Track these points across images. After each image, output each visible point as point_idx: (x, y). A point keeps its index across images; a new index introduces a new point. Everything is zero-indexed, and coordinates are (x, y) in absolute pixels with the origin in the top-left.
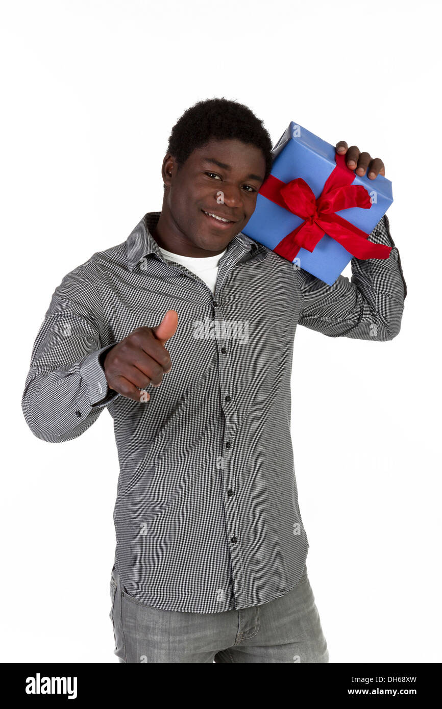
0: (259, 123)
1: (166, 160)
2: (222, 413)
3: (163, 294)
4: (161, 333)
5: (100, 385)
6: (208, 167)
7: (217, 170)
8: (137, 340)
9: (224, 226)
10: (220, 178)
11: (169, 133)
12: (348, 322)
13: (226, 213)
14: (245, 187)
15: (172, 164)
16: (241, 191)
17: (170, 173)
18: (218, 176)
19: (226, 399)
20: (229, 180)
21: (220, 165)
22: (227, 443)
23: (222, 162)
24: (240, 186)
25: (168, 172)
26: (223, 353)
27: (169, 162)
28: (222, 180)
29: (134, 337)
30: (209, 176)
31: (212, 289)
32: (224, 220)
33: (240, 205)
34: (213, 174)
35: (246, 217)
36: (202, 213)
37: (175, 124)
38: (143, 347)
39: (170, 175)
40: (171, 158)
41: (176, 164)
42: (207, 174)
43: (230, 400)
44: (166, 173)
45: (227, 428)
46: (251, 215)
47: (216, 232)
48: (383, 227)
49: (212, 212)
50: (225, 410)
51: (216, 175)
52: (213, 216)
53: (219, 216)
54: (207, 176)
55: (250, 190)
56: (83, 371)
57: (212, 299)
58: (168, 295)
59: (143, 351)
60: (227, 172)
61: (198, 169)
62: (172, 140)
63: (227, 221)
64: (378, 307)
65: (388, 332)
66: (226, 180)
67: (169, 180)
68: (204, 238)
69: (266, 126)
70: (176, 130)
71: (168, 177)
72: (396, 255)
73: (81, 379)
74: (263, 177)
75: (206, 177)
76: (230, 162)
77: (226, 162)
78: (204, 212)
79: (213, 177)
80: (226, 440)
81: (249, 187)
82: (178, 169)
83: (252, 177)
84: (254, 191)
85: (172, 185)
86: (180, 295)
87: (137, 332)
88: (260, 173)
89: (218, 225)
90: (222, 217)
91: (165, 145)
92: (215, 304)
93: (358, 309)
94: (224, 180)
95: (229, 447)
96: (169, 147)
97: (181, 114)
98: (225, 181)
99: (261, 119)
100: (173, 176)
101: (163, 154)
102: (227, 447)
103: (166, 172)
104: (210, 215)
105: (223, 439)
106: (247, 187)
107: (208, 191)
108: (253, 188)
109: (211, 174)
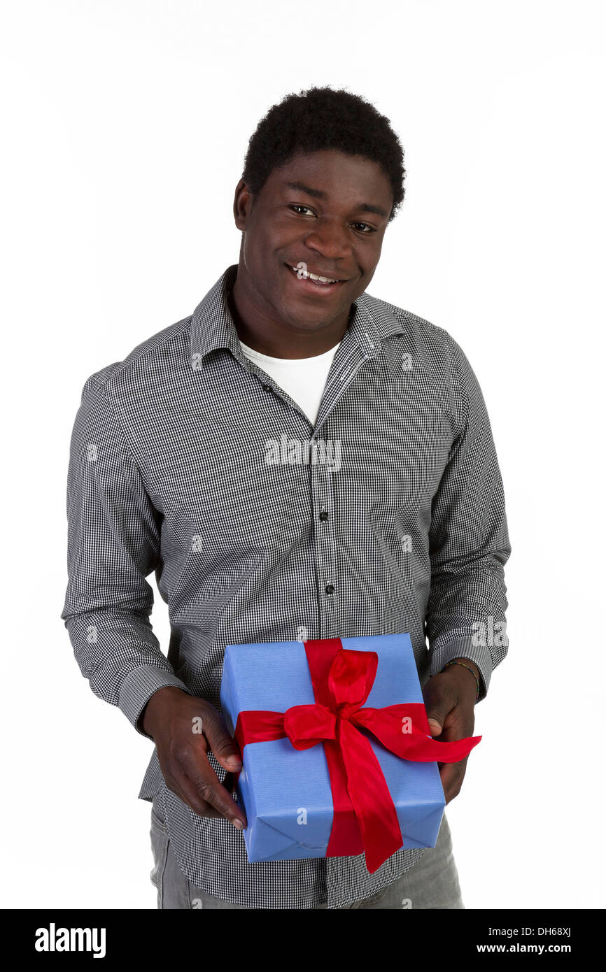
1: (238, 192)
6: (295, 196)
7: (308, 201)
9: (325, 291)
10: (314, 214)
13: (325, 269)
14: (357, 226)
15: (246, 196)
16: (350, 232)
17: (244, 209)
18: (311, 210)
19: (326, 591)
20: (327, 216)
21: (311, 192)
23: (313, 187)
24: (349, 223)
25: (242, 208)
26: (322, 520)
27: (243, 194)
28: (317, 217)
30: (297, 211)
32: (323, 280)
34: (302, 208)
35: (364, 272)
36: (286, 270)
40: (245, 187)
41: (251, 196)
42: (292, 207)
44: (239, 212)
47: (313, 300)
51: (307, 209)
53: (314, 273)
54: (291, 211)
55: (366, 229)
57: (312, 434)
60: (322, 202)
61: (278, 201)
63: (330, 281)
66: (323, 215)
67: (243, 222)
71: (240, 217)
75: (290, 213)
76: (325, 187)
77: (320, 188)
78: (288, 267)
79: (303, 212)
81: (364, 225)
82: (255, 202)
83: (367, 209)
84: (372, 231)
85: (246, 230)
89: (315, 288)
90: (320, 274)
94: (319, 216)
98: (322, 218)
100: (247, 214)
103: (240, 208)
106: (362, 226)
107: (293, 233)
108: (370, 225)
109: (298, 207)
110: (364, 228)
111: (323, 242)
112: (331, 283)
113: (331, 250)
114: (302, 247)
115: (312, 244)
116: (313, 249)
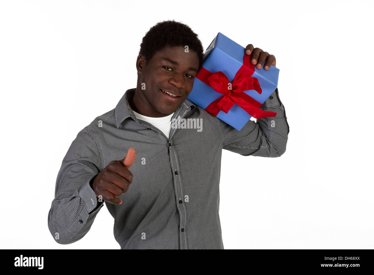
0: (196, 35)
1: (139, 58)
2: (177, 211)
3: (137, 141)
4: (126, 162)
5: (92, 200)
6: (165, 63)
7: (170, 65)
8: (112, 168)
9: (174, 100)
11: (141, 41)
12: (253, 148)
13: (175, 91)
14: (187, 75)
15: (142, 61)
16: (185, 78)
17: (141, 66)
18: (171, 68)
19: (179, 202)
20: (177, 71)
21: (172, 62)
22: (182, 229)
23: (173, 60)
24: (184, 74)
25: (140, 65)
26: (176, 174)
27: (141, 59)
28: (173, 71)
29: (111, 166)
30: (165, 68)
31: (168, 136)
32: (174, 95)
33: (184, 87)
35: (187, 93)
36: (161, 91)
37: (145, 35)
38: (116, 171)
39: (141, 67)
40: (142, 57)
41: (145, 61)
42: (164, 67)
43: (182, 203)
45: (181, 220)
46: (191, 91)
47: (169, 103)
48: (275, 94)
49: (166, 90)
50: (179, 209)
51: (169, 68)
52: (168, 93)
53: (172, 93)
54: (164, 69)
55: (190, 77)
56: (81, 194)
57: (168, 142)
58: (140, 142)
59: (117, 173)
60: (176, 66)
61: (159, 64)
62: (142, 45)
64: (271, 139)
65: (277, 153)
66: (175, 71)
67: (141, 71)
68: (162, 106)
69: (200, 38)
70: (145, 39)
71: (140, 69)
72: (283, 109)
73: (80, 199)
74: (197, 68)
75: (163, 69)
76: (178, 60)
77: (176, 60)
78: (162, 90)
79: (168, 69)
80: (181, 228)
81: (189, 75)
82: (146, 64)
83: (191, 69)
84: (192, 77)
85: (143, 74)
86: (148, 141)
87: (112, 164)
88: (196, 66)
89: (170, 98)
90: (173, 94)
91: (138, 49)
92: (170, 145)
93: (259, 140)
95: (183, 231)
96: (140, 50)
97: (148, 30)
99: (197, 33)
100: (143, 68)
101: (137, 54)
102: (182, 231)
103: (139, 65)
104: (166, 92)
105: (179, 227)
106: (188, 75)
107: (164, 78)
108: (192, 75)
109: (166, 67)
110: (189, 76)
111: (175, 81)
112: (177, 97)
113: (178, 85)
114: (167, 83)
115: (172, 82)
116: (172, 84)
